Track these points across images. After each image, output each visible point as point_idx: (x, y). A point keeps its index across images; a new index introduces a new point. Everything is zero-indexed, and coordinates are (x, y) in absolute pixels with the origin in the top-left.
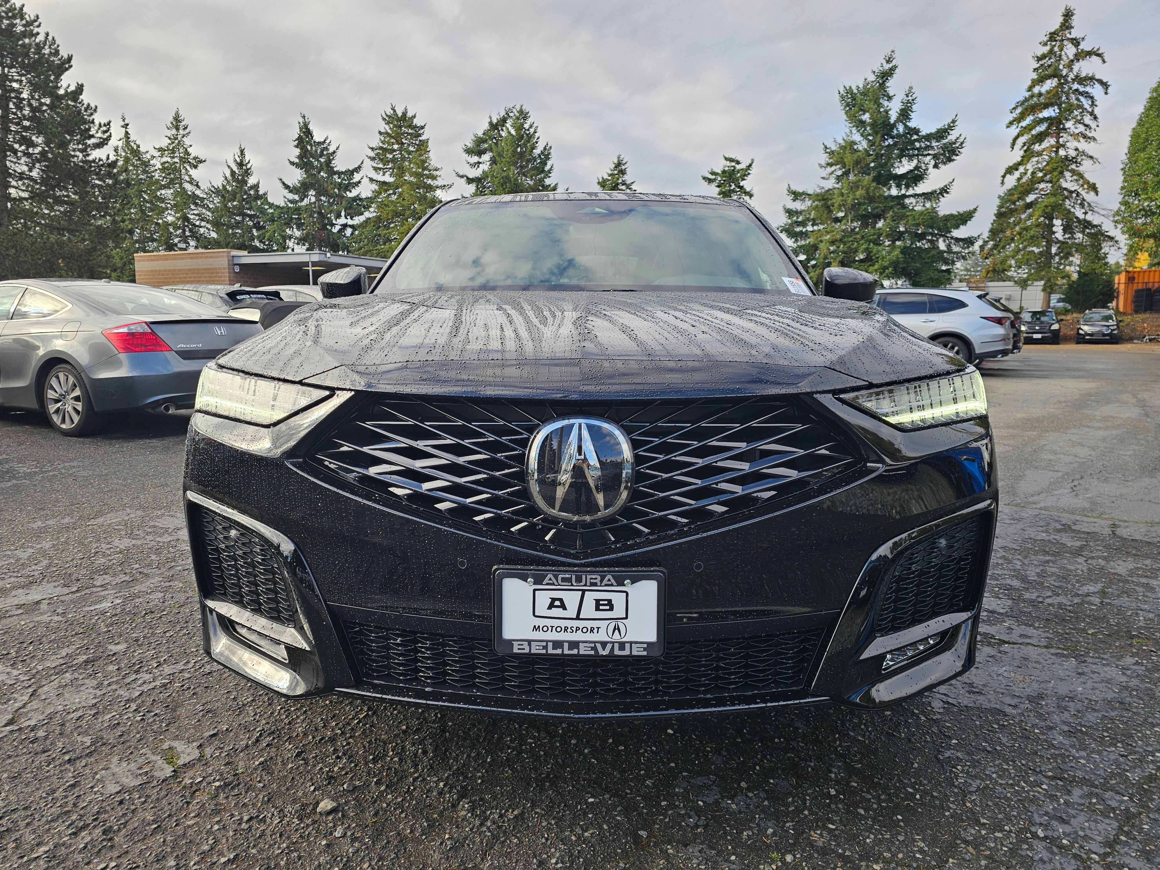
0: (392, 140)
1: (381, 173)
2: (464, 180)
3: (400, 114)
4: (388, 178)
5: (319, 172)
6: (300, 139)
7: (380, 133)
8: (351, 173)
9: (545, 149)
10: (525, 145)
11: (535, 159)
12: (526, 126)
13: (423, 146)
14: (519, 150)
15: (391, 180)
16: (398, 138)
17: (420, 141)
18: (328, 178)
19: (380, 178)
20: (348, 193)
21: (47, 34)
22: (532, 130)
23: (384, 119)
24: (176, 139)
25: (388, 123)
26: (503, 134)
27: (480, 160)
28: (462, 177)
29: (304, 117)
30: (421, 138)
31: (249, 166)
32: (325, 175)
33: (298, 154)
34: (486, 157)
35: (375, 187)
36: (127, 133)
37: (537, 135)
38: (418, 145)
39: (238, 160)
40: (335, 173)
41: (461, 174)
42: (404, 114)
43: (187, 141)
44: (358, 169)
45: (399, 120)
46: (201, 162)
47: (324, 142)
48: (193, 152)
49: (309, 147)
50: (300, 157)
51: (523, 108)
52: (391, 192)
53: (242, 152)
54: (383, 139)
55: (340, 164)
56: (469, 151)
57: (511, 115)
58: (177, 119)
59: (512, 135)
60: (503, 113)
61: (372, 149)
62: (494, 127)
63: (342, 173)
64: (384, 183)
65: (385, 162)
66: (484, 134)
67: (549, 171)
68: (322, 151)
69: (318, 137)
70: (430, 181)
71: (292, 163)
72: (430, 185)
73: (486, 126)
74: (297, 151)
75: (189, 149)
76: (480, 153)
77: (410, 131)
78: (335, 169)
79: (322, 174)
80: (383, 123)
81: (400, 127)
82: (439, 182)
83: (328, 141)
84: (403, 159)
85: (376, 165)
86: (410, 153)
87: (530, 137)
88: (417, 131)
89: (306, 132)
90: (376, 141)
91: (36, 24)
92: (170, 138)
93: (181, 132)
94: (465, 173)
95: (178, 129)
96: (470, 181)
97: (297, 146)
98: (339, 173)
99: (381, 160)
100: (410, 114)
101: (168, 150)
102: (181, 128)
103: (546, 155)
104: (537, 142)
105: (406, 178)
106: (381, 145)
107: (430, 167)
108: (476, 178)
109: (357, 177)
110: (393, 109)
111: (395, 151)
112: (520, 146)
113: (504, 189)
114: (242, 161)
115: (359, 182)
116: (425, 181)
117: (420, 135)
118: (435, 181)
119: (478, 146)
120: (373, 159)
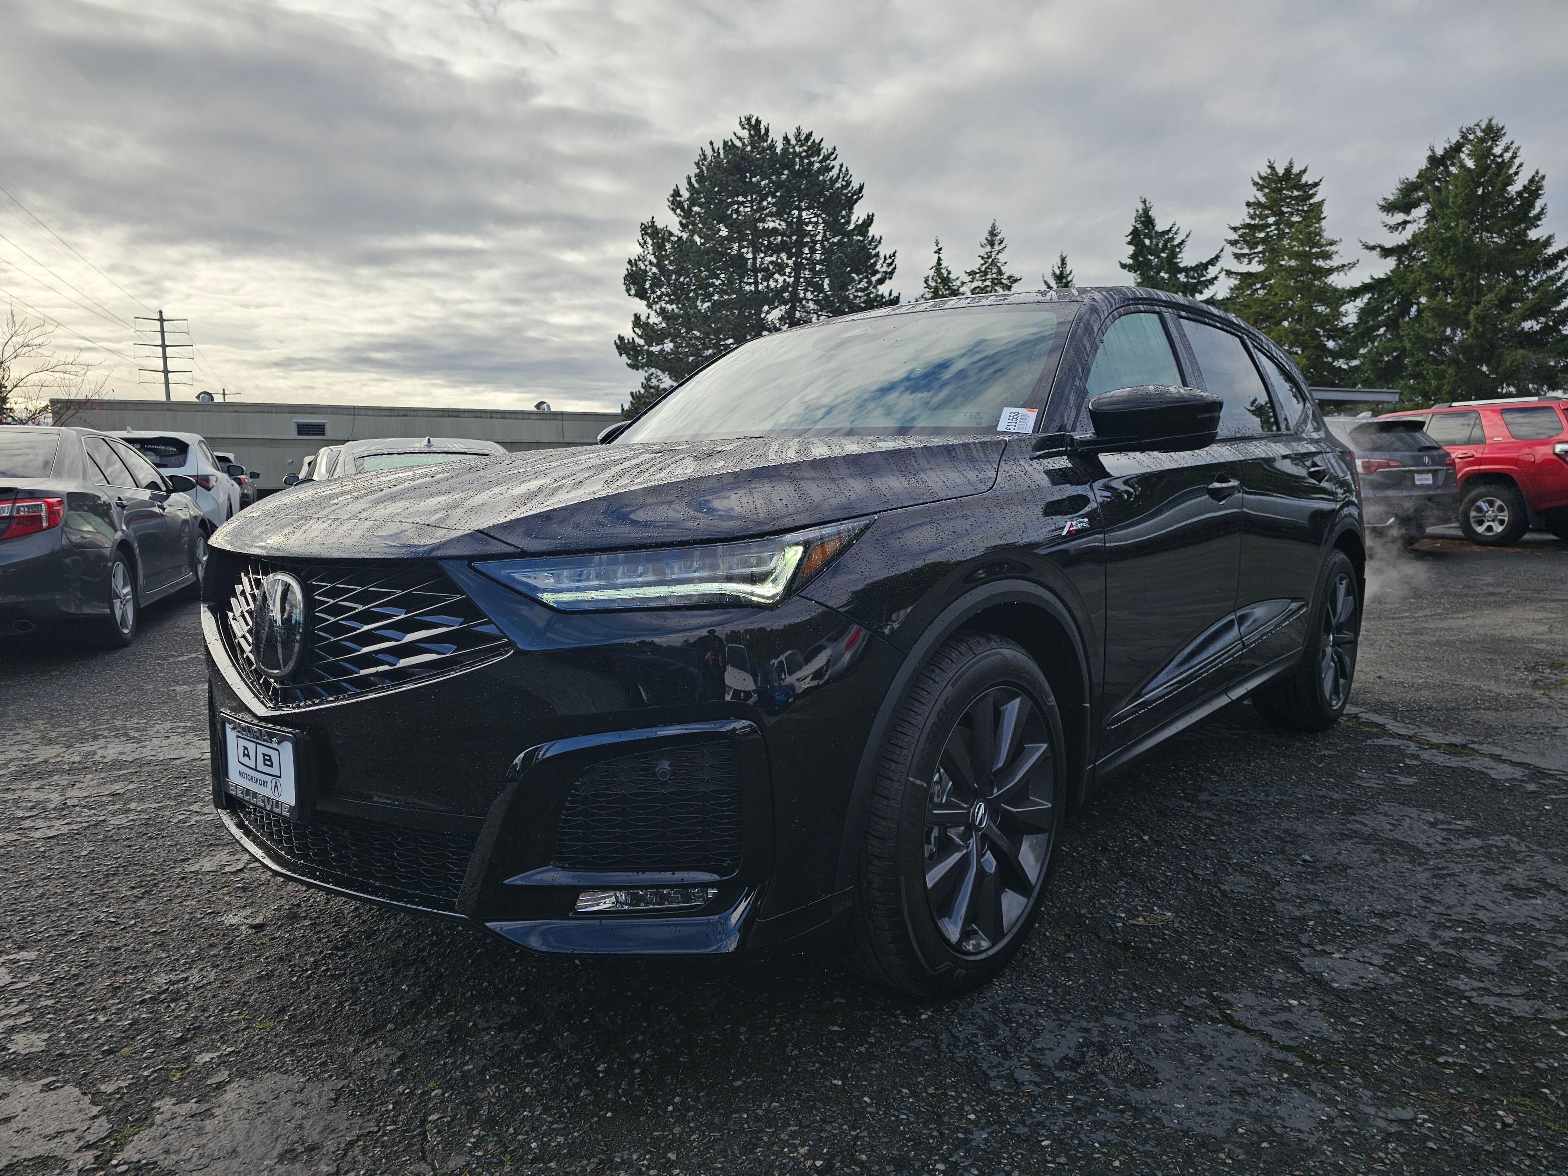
0: (1267, 212)
1: (1246, 260)
2: (1376, 253)
3: (1281, 171)
4: (1256, 267)
5: (1158, 273)
6: (1135, 233)
7: (1248, 204)
8: (1203, 267)
9: (1532, 181)
10: (1491, 182)
11: (1511, 201)
12: (1497, 151)
13: (1315, 213)
14: (1480, 191)
15: (1261, 268)
16: (1274, 205)
17: (1311, 205)
18: (1169, 278)
19: (1244, 268)
20: (1197, 295)
21: (841, 166)
22: (1507, 156)
23: (1256, 184)
24: (989, 257)
25: (1261, 188)
26: (1453, 170)
27: (1408, 219)
28: (1373, 248)
29: (1144, 202)
30: (1312, 201)
31: (1069, 279)
32: (1166, 276)
33: (1131, 252)
34: (1420, 212)
35: (1233, 282)
36: (939, 259)
37: (1517, 162)
38: (1306, 212)
39: (1058, 272)
40: (1181, 270)
41: (1372, 244)
42: (1288, 171)
43: (1002, 258)
44: (1213, 262)
45: (1280, 180)
46: (1016, 281)
47: (1170, 230)
48: (1007, 271)
49: (1147, 242)
50: (1133, 257)
51: (1494, 122)
52: (1258, 286)
53: (1063, 261)
54: (1252, 212)
55: (1188, 258)
56: (1390, 208)
57: (1471, 137)
58: (993, 233)
59: (1469, 170)
60: (1455, 138)
61: (1235, 229)
62: (1435, 161)
63: (1192, 269)
64: (1249, 274)
65: (1252, 245)
66: (1418, 177)
67: (1538, 217)
68: (1165, 245)
69: (1161, 226)
70: (1321, 263)
71: (1124, 266)
72: (1320, 267)
73: (1423, 164)
74: (1131, 249)
75: (1002, 268)
76: (1407, 209)
77: (1296, 193)
78: (1181, 265)
79: (1162, 274)
80: (1255, 188)
81: (1280, 190)
82: (1335, 262)
83: (1174, 229)
84: (1281, 236)
85: (1239, 251)
86: (1291, 225)
87: (1504, 166)
88: (1307, 190)
89: (1146, 219)
90: (1242, 216)
91: (833, 157)
92: (983, 258)
93: (997, 248)
94: (1380, 242)
95: (992, 244)
96: (1386, 252)
97: (1130, 243)
98: (1186, 270)
99: (1246, 242)
100: (1296, 170)
101: (981, 271)
102: (997, 242)
103: (1534, 189)
104: (1516, 173)
105: (1283, 263)
106: (1248, 221)
107: (1323, 241)
108: (1398, 246)
109: (1212, 272)
110: (1272, 167)
111: (1269, 226)
112: (1481, 184)
113: (1445, 258)
114: (1062, 272)
115: (1216, 278)
116: (1314, 262)
117: (1311, 196)
118: (1328, 262)
119: (1408, 196)
120: (1234, 243)
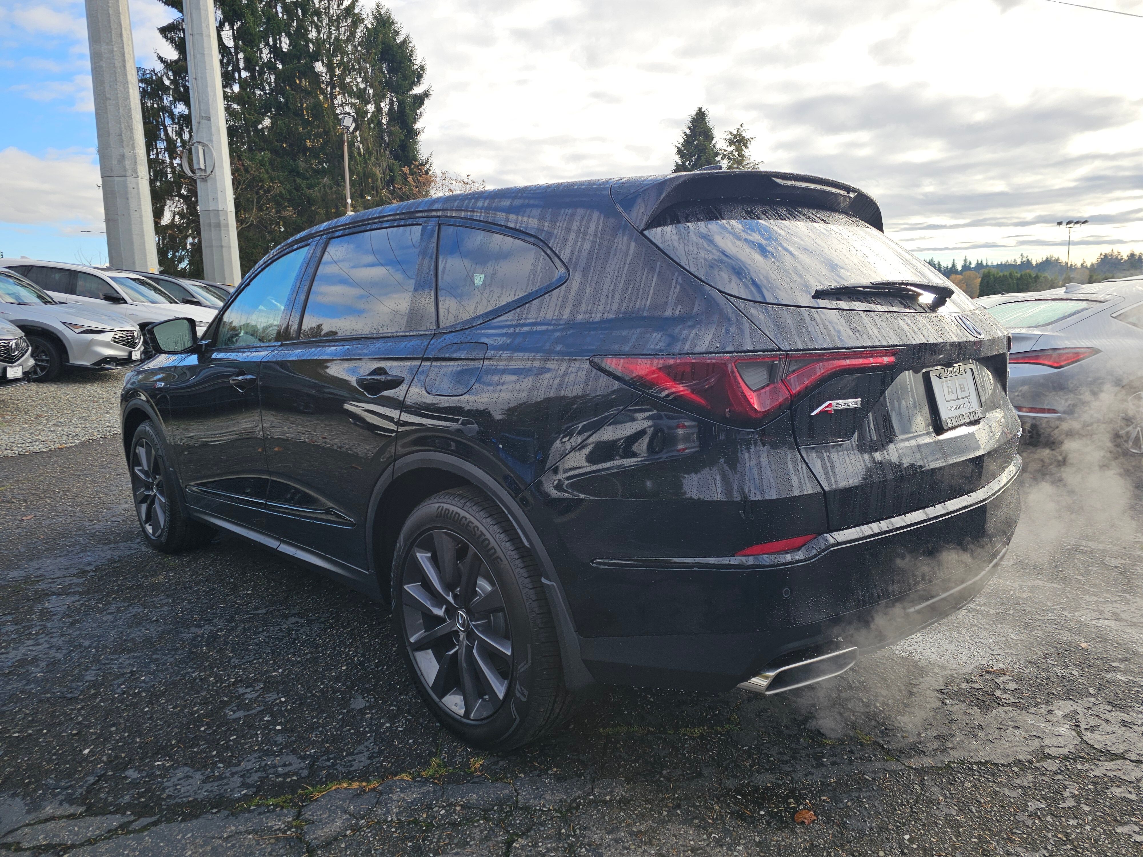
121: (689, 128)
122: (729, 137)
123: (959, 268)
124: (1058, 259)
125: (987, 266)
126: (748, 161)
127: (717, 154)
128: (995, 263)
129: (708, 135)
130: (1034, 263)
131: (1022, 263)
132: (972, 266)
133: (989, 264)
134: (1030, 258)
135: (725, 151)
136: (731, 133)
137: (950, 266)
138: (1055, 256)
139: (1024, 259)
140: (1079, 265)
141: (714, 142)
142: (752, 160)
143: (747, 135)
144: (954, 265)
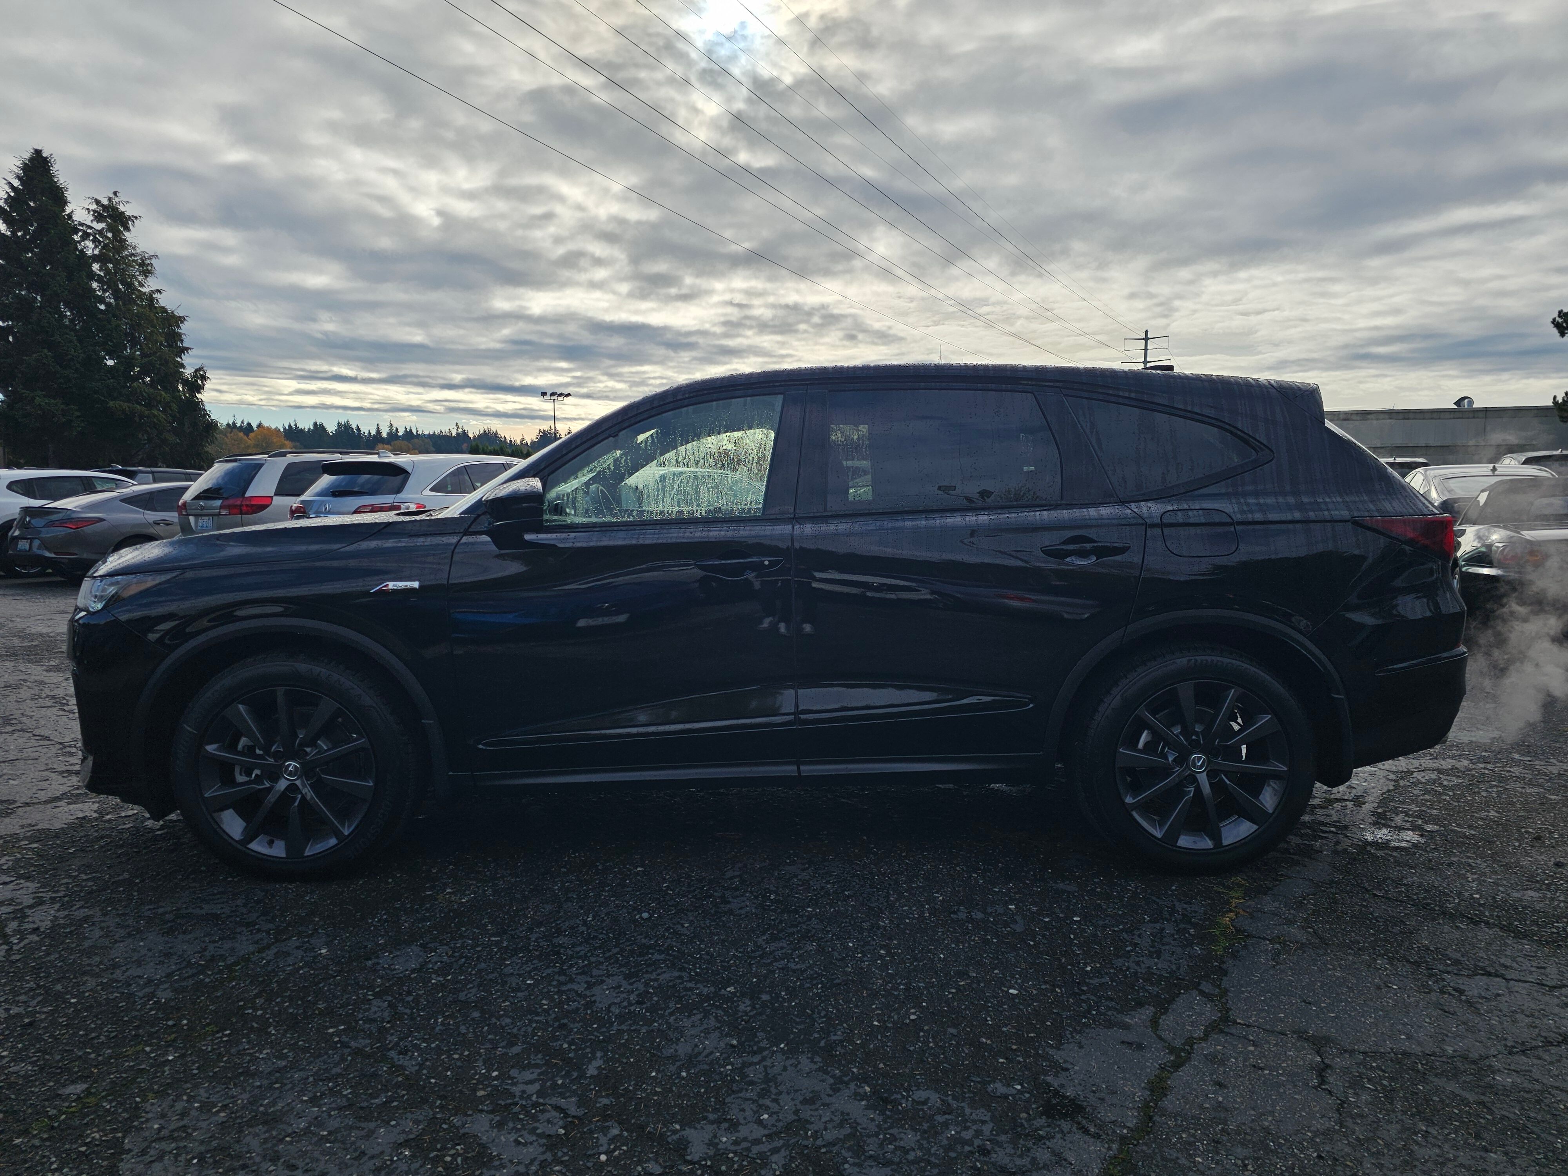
121: (19, 177)
122: (94, 207)
123: (385, 435)
124: (497, 433)
125: (418, 435)
126: (132, 251)
127: (76, 231)
128: (426, 433)
129: (58, 197)
130: (471, 436)
131: (458, 434)
132: (400, 434)
133: (420, 432)
134: (466, 429)
135: (91, 228)
136: (98, 202)
137: (373, 433)
138: (493, 430)
139: (460, 430)
140: (518, 442)
141: (68, 210)
142: (138, 251)
143: (128, 210)
144: (378, 431)
